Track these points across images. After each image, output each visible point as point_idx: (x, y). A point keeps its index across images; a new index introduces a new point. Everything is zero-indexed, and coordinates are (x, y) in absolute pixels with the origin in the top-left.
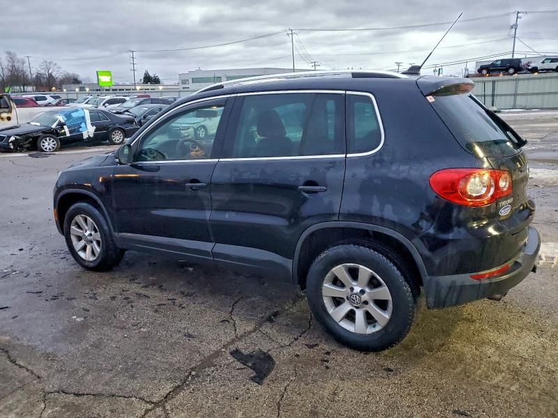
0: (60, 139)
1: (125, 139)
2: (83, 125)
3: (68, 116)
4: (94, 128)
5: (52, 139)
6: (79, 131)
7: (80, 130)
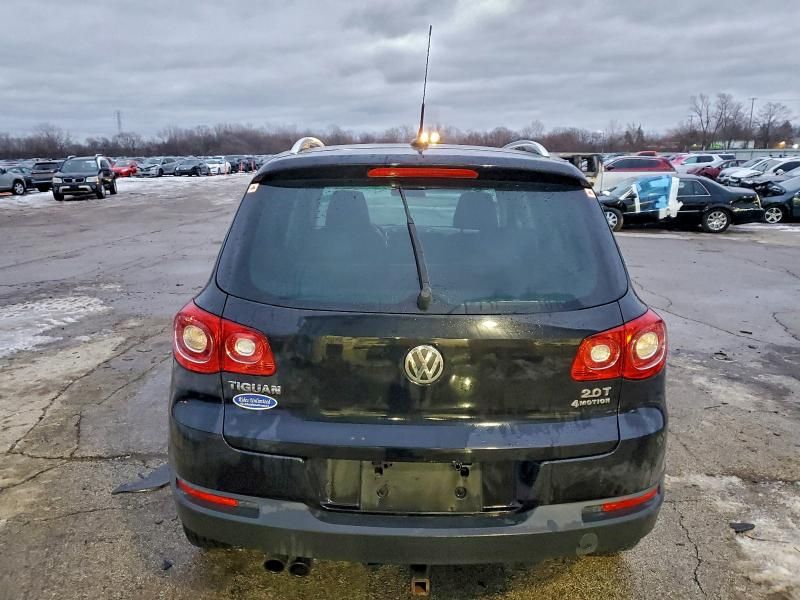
0: (624, 216)
1: (731, 226)
2: (662, 199)
3: (645, 186)
4: (681, 204)
5: (613, 215)
6: (654, 208)
7: (657, 206)
